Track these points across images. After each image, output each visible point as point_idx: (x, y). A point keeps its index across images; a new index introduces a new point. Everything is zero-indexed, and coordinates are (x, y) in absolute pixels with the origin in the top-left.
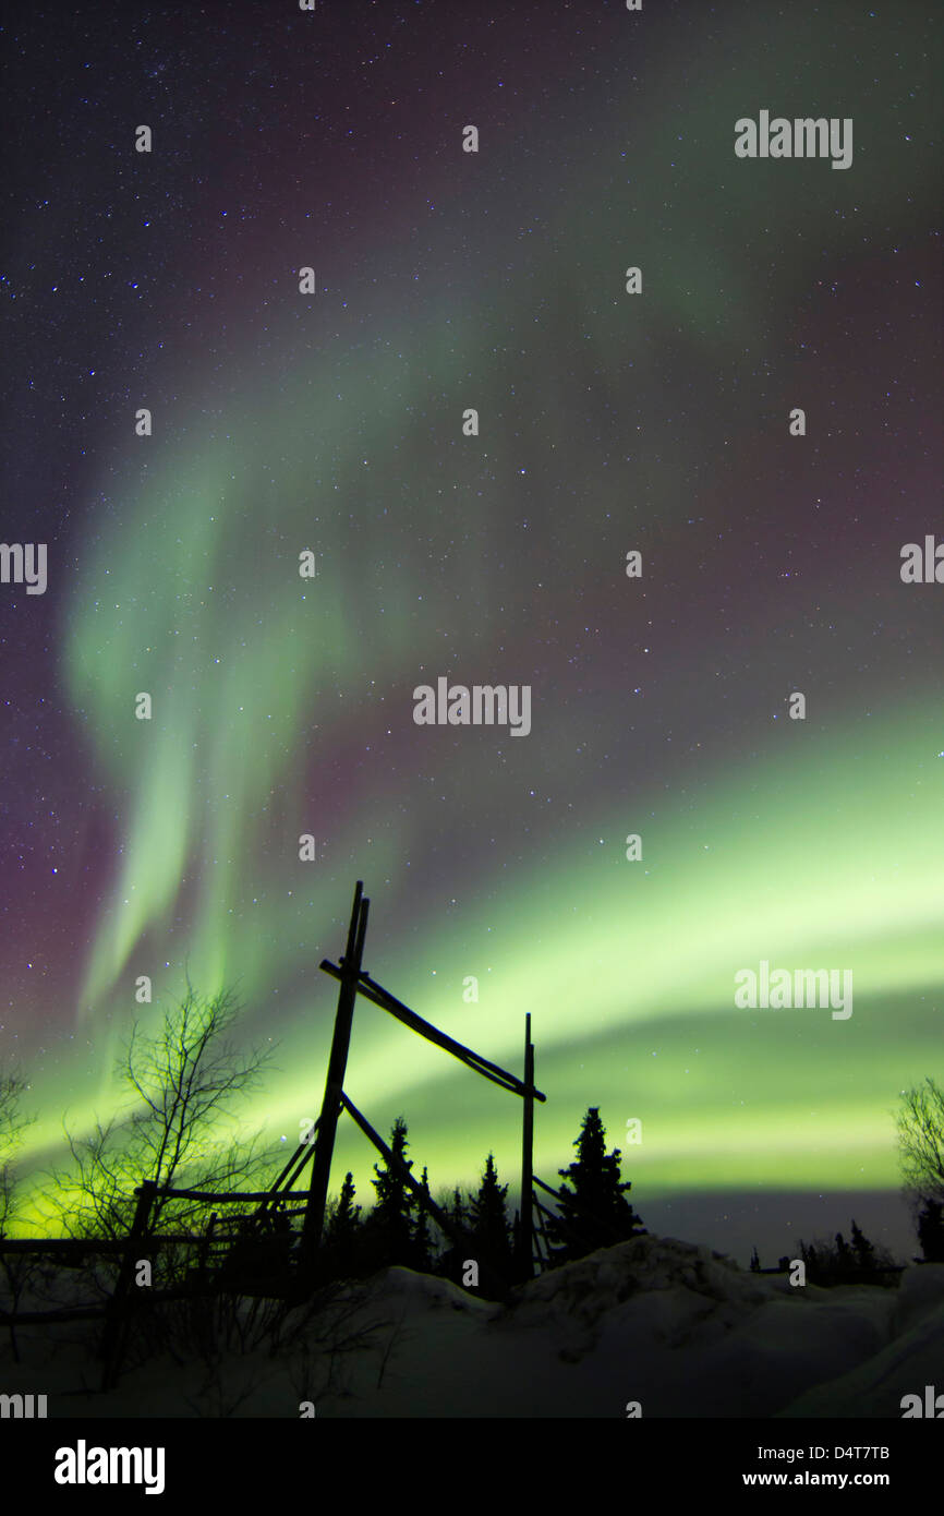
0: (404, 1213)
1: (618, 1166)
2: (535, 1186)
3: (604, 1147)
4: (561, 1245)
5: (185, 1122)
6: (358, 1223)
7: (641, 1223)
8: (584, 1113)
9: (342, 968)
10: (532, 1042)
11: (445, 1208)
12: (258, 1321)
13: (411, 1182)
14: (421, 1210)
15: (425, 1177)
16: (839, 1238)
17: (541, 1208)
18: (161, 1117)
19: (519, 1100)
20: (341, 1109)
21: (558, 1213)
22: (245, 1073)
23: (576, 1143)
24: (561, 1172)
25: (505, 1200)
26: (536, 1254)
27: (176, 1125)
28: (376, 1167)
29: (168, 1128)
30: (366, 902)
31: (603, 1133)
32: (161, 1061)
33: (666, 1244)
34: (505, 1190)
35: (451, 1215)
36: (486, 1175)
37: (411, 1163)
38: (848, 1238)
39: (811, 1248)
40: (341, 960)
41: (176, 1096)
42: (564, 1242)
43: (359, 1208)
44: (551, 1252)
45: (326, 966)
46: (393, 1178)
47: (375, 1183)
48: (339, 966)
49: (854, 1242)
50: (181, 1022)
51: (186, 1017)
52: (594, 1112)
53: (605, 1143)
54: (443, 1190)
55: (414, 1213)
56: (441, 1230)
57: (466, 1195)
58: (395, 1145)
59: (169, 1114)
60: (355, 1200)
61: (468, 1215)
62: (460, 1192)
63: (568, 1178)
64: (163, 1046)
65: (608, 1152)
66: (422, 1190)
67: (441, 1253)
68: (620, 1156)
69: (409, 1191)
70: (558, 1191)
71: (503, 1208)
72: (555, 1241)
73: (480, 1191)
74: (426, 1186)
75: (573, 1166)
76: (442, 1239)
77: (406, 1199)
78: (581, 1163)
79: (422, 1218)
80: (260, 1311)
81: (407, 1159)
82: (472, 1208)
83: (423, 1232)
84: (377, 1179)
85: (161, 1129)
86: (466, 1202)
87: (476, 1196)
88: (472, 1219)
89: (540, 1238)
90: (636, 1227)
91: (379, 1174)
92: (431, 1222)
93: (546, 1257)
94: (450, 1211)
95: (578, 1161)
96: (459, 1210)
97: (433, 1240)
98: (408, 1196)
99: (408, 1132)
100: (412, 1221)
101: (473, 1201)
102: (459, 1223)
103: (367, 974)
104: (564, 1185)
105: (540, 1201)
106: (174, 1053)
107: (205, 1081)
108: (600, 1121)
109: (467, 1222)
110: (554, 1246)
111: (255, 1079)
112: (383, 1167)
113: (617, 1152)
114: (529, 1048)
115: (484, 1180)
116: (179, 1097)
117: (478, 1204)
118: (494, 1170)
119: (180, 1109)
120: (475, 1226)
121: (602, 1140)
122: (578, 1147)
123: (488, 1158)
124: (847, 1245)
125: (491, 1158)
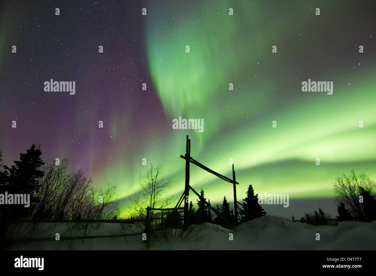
0: (205, 210)
1: (257, 198)
2: (237, 204)
3: (254, 194)
4: (244, 216)
5: (155, 195)
6: (194, 212)
7: (264, 210)
8: (248, 186)
9: (186, 157)
10: (234, 170)
11: (215, 208)
12: (177, 234)
13: (206, 203)
14: (209, 208)
15: (209, 202)
16: (316, 212)
17: (239, 208)
18: (149, 194)
19: (232, 184)
20: (189, 189)
21: (243, 209)
22: (167, 183)
23: (247, 193)
24: (243, 200)
25: (229, 206)
26: (238, 218)
27: (153, 195)
28: (197, 200)
29: (151, 196)
30: (190, 140)
31: (253, 190)
32: (147, 181)
33: (273, 217)
34: (229, 204)
35: (216, 210)
36: (224, 201)
37: (206, 199)
38: (318, 212)
39: (308, 214)
40: (185, 155)
41: (152, 189)
42: (245, 215)
43: (194, 209)
44: (242, 217)
45: (182, 156)
46: (202, 202)
47: (198, 203)
48: (185, 156)
49: (320, 212)
50: (150, 173)
51: (152, 172)
52: (251, 186)
53: (254, 193)
54: (214, 204)
55: (207, 210)
56: (214, 212)
57: (219, 205)
58: (201, 195)
59: (151, 193)
60: (193, 207)
61: (220, 209)
62: (218, 205)
63: (245, 201)
64: (147, 178)
65: (255, 195)
66: (209, 204)
67: (215, 218)
68: (258, 195)
69: (206, 205)
70: (243, 204)
71: (229, 208)
72: (243, 215)
73: (223, 204)
74: (210, 204)
75: (246, 198)
76: (215, 215)
77: (205, 207)
78: (248, 198)
79: (209, 210)
80: (177, 232)
81: (205, 198)
82: (222, 208)
83: (210, 213)
84: (198, 202)
85: (150, 197)
86: (220, 207)
87: (222, 206)
88: (222, 210)
89: (240, 215)
90: (263, 211)
91: (198, 201)
92: (211, 211)
93: (241, 218)
94: (216, 209)
95: (247, 197)
96: (218, 209)
97: (213, 215)
98: (206, 206)
99: (204, 192)
100: (207, 211)
101: (221, 206)
102: (219, 211)
103: (192, 157)
104: (244, 203)
105: (239, 207)
106: (150, 179)
107: (158, 185)
108: (252, 188)
109: (220, 211)
110: (242, 216)
111: (169, 184)
112: (199, 200)
113: (257, 195)
114: (234, 172)
115: (224, 202)
116: (153, 189)
117: (223, 207)
118: (226, 199)
119: (153, 192)
120: (222, 212)
121: (253, 192)
122: (247, 194)
123: (224, 197)
124: (318, 213)
125: (225, 197)
